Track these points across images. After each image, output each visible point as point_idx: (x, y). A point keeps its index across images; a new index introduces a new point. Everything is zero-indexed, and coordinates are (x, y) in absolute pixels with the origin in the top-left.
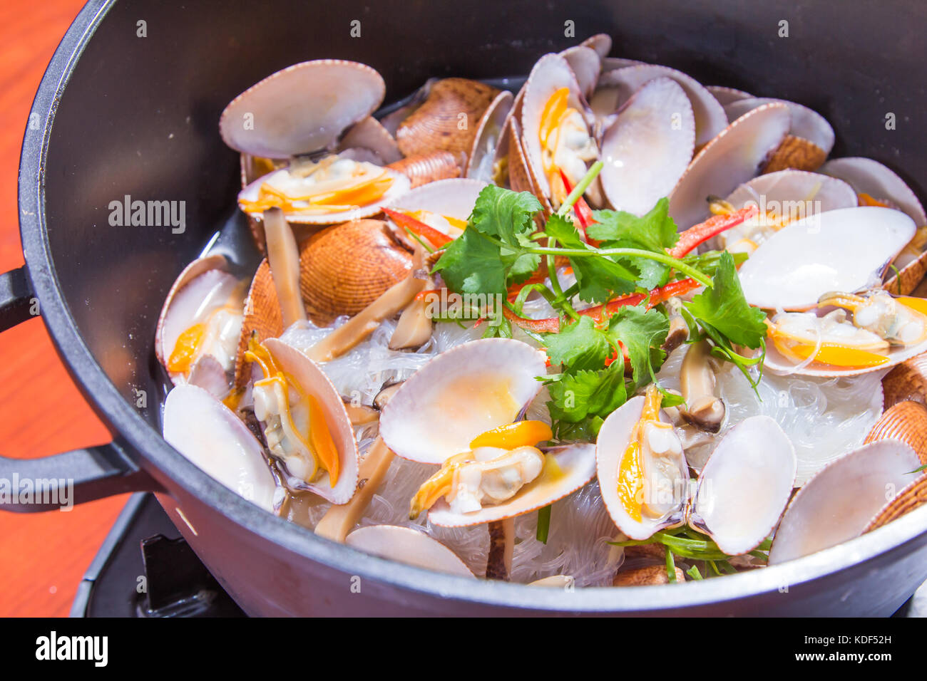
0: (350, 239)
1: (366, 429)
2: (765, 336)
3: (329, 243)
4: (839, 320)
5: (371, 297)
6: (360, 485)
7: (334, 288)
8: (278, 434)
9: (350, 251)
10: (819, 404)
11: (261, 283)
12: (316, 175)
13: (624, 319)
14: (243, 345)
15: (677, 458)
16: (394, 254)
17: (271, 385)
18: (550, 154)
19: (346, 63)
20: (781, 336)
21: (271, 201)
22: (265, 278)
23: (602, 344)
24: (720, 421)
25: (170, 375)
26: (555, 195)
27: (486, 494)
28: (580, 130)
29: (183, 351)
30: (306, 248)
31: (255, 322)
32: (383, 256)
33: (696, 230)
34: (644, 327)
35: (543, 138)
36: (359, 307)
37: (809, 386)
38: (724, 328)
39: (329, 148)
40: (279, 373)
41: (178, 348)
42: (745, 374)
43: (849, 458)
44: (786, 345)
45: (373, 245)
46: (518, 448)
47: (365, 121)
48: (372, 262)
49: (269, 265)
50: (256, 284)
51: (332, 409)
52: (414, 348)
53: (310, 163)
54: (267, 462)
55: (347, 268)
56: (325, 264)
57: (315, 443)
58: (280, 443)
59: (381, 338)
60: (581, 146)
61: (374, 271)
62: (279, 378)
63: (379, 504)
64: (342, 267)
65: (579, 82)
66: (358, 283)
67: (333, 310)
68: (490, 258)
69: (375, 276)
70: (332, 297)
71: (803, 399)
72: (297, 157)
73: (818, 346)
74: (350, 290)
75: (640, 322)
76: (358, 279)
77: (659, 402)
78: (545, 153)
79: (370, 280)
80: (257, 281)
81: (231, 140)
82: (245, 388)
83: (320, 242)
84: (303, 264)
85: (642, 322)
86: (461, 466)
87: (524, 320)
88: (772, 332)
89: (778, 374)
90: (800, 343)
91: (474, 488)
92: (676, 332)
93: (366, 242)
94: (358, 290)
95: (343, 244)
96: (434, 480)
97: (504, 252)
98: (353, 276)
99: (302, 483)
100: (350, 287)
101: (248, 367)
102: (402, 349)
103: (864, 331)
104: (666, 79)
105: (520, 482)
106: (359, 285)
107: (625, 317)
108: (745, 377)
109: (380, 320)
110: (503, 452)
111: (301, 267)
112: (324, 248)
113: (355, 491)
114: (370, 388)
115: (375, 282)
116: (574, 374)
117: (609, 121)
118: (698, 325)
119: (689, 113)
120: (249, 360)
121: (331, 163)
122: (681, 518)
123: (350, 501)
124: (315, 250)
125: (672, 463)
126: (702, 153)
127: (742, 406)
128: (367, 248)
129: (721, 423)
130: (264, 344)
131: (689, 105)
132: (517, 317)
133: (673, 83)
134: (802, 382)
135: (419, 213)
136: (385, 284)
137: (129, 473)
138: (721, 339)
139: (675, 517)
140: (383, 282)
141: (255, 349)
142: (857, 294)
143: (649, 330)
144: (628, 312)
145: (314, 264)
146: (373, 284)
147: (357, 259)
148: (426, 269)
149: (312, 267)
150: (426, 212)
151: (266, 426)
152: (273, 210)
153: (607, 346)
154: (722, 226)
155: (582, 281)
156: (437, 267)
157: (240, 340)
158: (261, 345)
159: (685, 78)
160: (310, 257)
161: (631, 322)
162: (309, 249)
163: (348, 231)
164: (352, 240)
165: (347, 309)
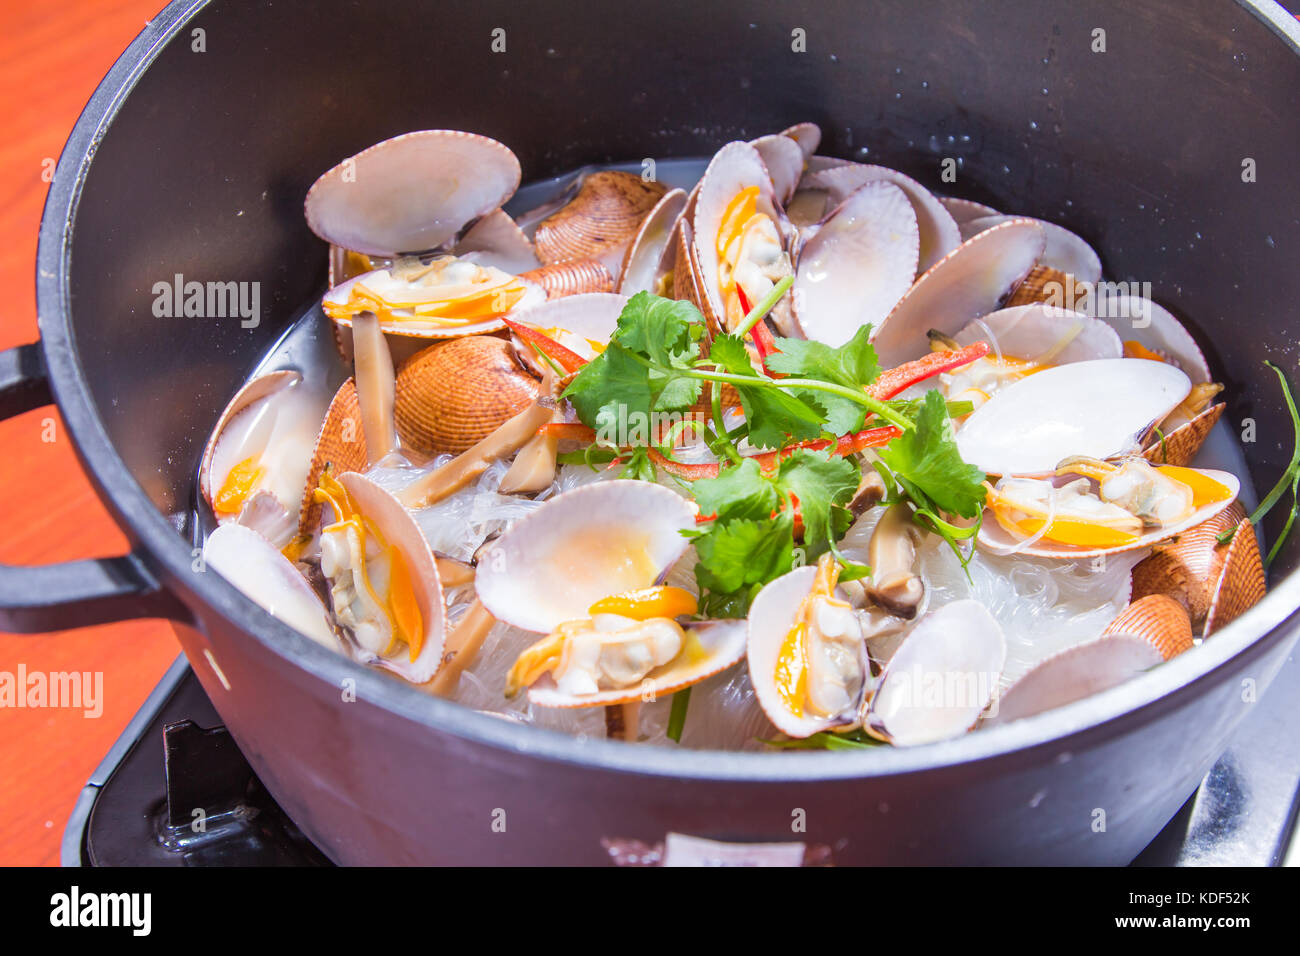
0: (460, 358)
1: (461, 592)
2: (984, 502)
3: (434, 363)
4: (1081, 492)
5: (483, 433)
6: (446, 660)
7: (437, 418)
8: (349, 594)
9: (459, 373)
10: (1048, 594)
11: (343, 406)
12: (425, 280)
13: (800, 466)
14: (313, 480)
15: (854, 646)
16: (518, 381)
17: (343, 530)
18: (729, 267)
19: (472, 135)
20: (1005, 506)
21: (363, 304)
22: (349, 401)
23: (768, 494)
24: (917, 603)
25: (217, 515)
26: (730, 320)
27: (605, 674)
28: (771, 241)
29: (236, 488)
30: (404, 368)
31: (330, 454)
32: (501, 381)
33: (907, 368)
34: (825, 478)
35: (722, 247)
36: (467, 445)
37: (1037, 570)
38: (928, 486)
39: (445, 247)
40: (355, 516)
41: (229, 483)
42: (955, 550)
43: (1071, 654)
44: (1010, 516)
45: (490, 366)
46: (650, 620)
47: (494, 214)
48: (488, 389)
49: (355, 385)
50: (335, 405)
51: (420, 564)
52: (531, 494)
53: (420, 263)
54: (332, 628)
55: (455, 394)
56: (426, 389)
57: (395, 606)
58: (350, 606)
59: (490, 484)
60: (770, 261)
61: (489, 399)
62: (355, 521)
63: (470, 683)
64: (448, 392)
65: (773, 181)
66: (467, 414)
67: (433, 447)
68: (636, 383)
69: (490, 405)
70: (433, 430)
71: (1029, 587)
72: (402, 255)
73: (1050, 519)
74: (456, 422)
75: (822, 471)
76: (467, 409)
77: (835, 574)
78: (723, 267)
79: (483, 411)
80: (337, 401)
81: (319, 226)
82: (311, 536)
83: (422, 361)
84: (399, 388)
85: (823, 471)
86: (576, 633)
87: (673, 463)
88: (994, 500)
89: (997, 554)
90: (1029, 516)
91: (590, 665)
92: (868, 489)
93: (481, 362)
94: (466, 423)
95: (452, 364)
96: (539, 648)
97: (653, 374)
98: (461, 404)
99: (375, 657)
100: (458, 419)
101: (317, 509)
102: (513, 493)
103: (1112, 505)
104: (886, 183)
105: (649, 662)
106: (468, 417)
107: (800, 462)
108: (954, 555)
109: (492, 461)
110: (630, 623)
111: (397, 392)
112: (427, 369)
113: (440, 666)
114: (470, 541)
115: (489, 413)
116: (727, 524)
117: (810, 232)
118: (898, 484)
119: (912, 227)
120: (318, 500)
121: (446, 265)
122: (856, 719)
123: (433, 678)
124: (416, 371)
125: (847, 650)
126: (925, 277)
127: (948, 591)
128: (482, 370)
129: (918, 607)
130: (339, 480)
131: (914, 218)
132: (664, 459)
133: (896, 188)
134: (1030, 565)
135: (553, 330)
136: (501, 416)
137: (146, 591)
138: (925, 502)
139: (847, 716)
140: (499, 414)
141: (327, 486)
142: (1107, 460)
143: (832, 482)
144: (805, 456)
145: (412, 387)
146: (486, 416)
147: (468, 383)
148: (555, 397)
149: (410, 392)
150: (562, 330)
151: (334, 584)
152: (365, 315)
153: (774, 496)
154: (941, 365)
155: (752, 419)
156: (567, 392)
157: (309, 474)
158: (336, 480)
159: (910, 183)
160: (409, 380)
161: (809, 471)
162: (408, 370)
163: (459, 348)
164: (464, 359)
165: (451, 447)
